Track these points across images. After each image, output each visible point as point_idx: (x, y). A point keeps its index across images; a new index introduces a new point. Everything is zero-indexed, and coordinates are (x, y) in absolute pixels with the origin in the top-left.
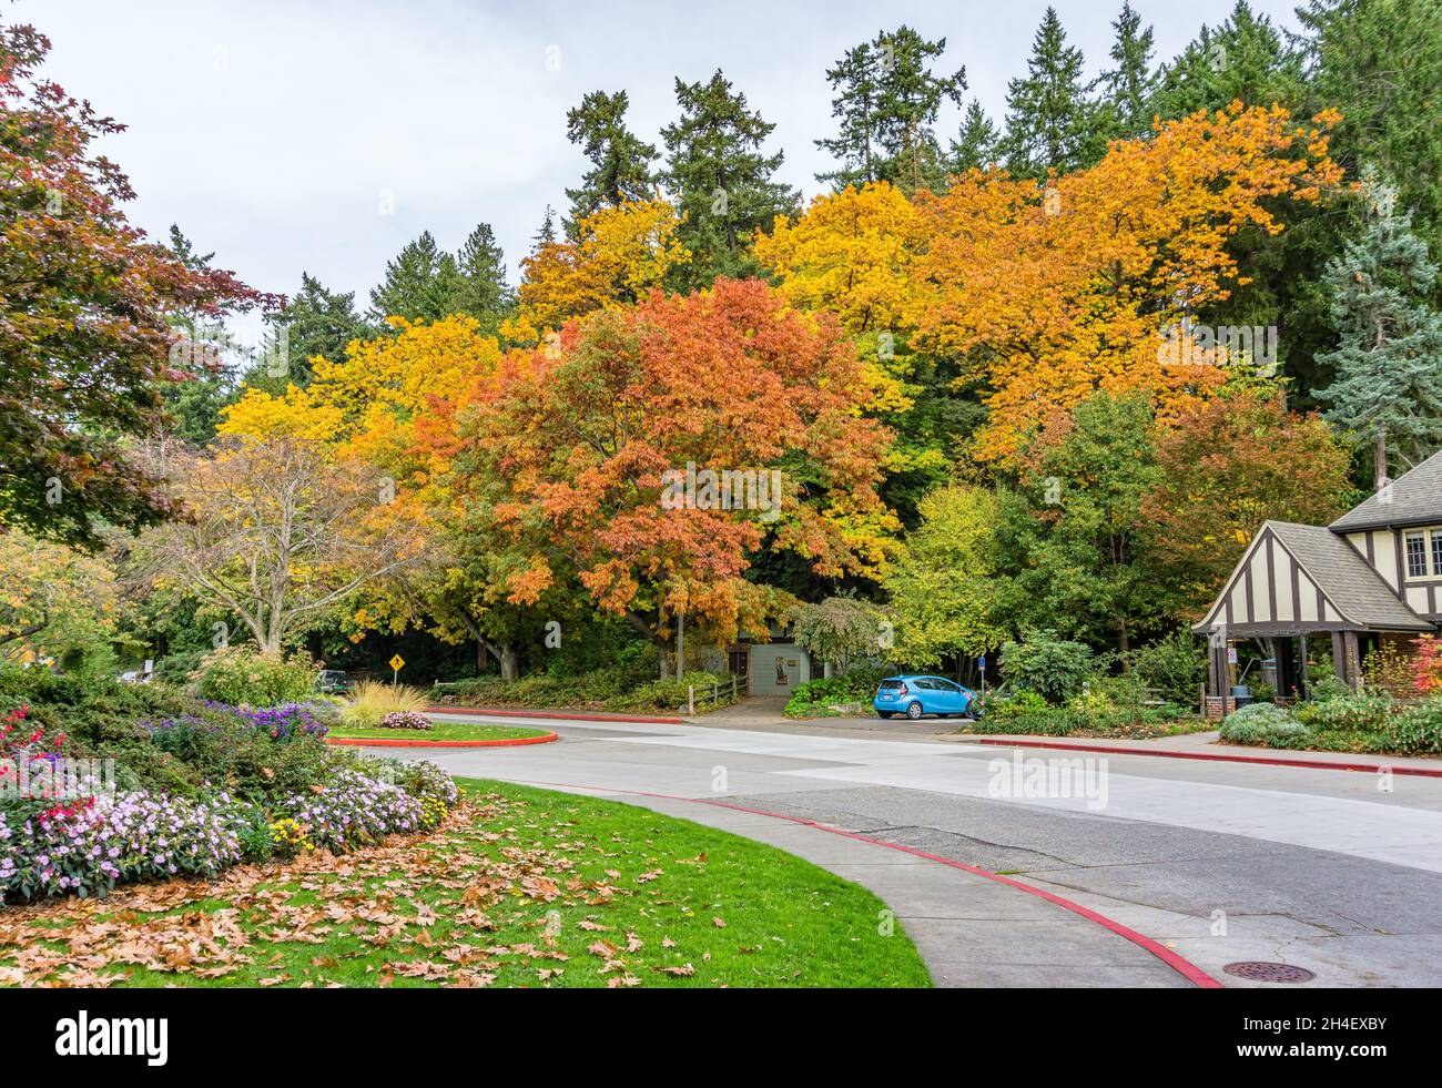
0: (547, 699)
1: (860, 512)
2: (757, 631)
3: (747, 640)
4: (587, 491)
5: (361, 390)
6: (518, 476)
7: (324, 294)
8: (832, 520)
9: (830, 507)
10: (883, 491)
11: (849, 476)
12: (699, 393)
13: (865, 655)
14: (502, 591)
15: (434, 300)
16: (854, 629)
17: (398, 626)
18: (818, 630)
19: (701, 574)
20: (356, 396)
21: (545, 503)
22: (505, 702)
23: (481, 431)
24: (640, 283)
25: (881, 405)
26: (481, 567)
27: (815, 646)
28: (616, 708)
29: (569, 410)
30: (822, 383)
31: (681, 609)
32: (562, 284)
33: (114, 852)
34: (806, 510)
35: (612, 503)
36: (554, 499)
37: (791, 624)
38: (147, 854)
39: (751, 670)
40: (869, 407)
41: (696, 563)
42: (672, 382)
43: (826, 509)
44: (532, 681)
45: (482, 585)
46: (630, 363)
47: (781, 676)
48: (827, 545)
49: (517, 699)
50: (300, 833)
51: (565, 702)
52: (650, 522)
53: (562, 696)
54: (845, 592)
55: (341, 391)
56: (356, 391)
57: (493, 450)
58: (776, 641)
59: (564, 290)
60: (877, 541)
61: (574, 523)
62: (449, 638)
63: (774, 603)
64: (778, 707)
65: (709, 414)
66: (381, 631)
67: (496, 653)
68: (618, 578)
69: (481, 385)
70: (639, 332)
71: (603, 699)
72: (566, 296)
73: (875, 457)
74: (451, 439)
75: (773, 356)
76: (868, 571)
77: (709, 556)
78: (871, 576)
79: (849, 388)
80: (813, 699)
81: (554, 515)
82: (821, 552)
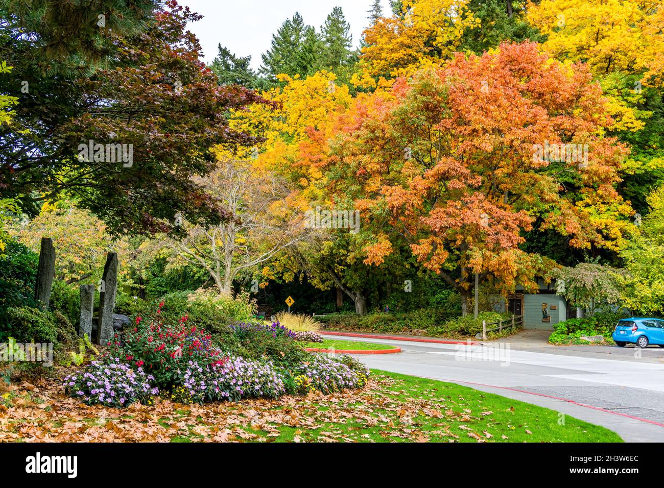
0: (387, 327)
1: (604, 203)
2: (529, 285)
3: (521, 291)
4: (415, 191)
5: (260, 123)
6: (369, 181)
7: (232, 58)
8: (583, 209)
9: (582, 199)
10: (620, 189)
11: (595, 178)
12: (489, 123)
13: (607, 303)
14: (358, 256)
15: (303, 59)
16: (599, 285)
17: (288, 277)
18: (573, 285)
19: (491, 246)
20: (257, 127)
21: (388, 199)
22: (358, 328)
23: (345, 152)
24: (444, 42)
25: (620, 126)
26: (345, 240)
27: (571, 296)
28: (433, 335)
29: (402, 137)
30: (576, 112)
31: (478, 269)
32: (391, 46)
33: (240, 382)
34: (564, 203)
35: (432, 199)
36: (394, 196)
37: (554, 281)
38: (251, 385)
39: (524, 312)
40: (611, 128)
41: (488, 239)
42: (471, 117)
43: (578, 200)
44: (376, 315)
45: (345, 252)
46: (442, 105)
47: (545, 317)
48: (579, 227)
49: (367, 327)
50: (308, 383)
51: (399, 330)
52: (457, 211)
53: (396, 325)
54: (592, 259)
55: (248, 124)
56: (257, 123)
57: (353, 164)
58: (542, 292)
59: (392, 50)
60: (616, 223)
61: (407, 212)
62: (321, 286)
63: (541, 266)
64: (544, 337)
65: (497, 139)
66: (277, 281)
67: (352, 297)
68: (436, 248)
69: (341, 119)
70: (449, 83)
71: (424, 328)
72: (393, 55)
73: (615, 164)
74: (322, 156)
75: (541, 95)
76: (609, 244)
77: (496, 234)
78: (611, 248)
79: (596, 116)
80: (569, 332)
81: (393, 207)
82: (575, 232)
